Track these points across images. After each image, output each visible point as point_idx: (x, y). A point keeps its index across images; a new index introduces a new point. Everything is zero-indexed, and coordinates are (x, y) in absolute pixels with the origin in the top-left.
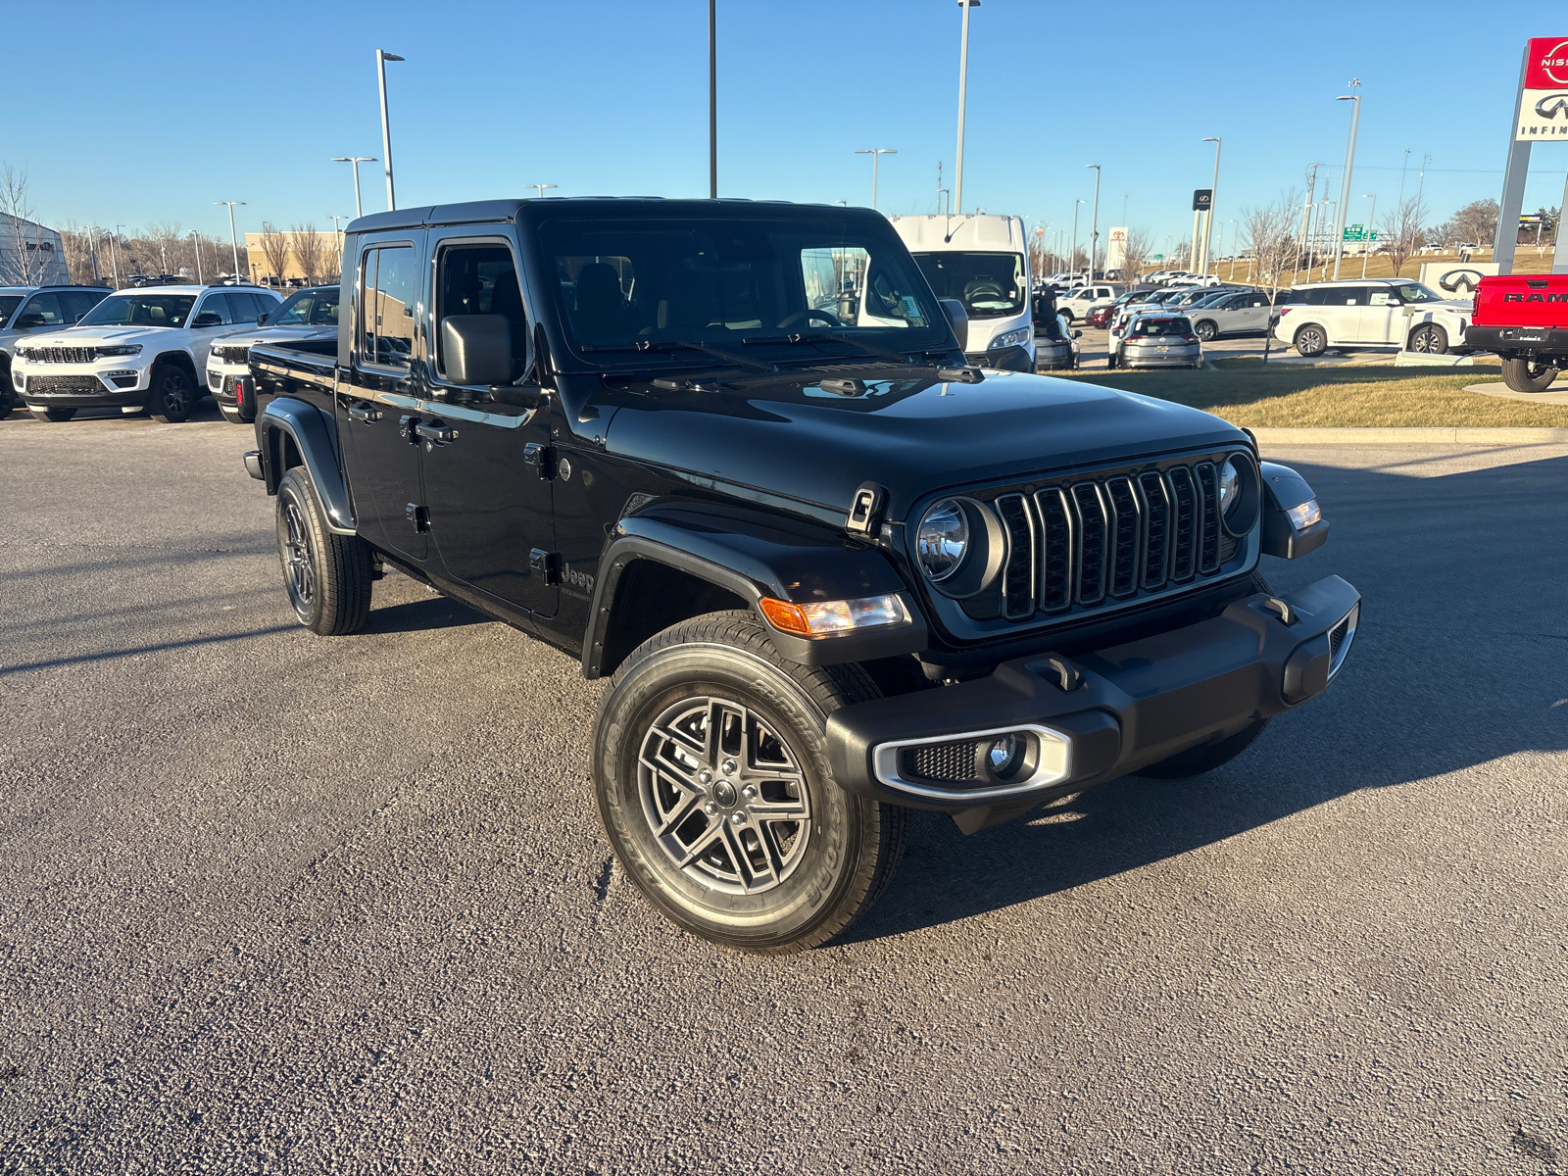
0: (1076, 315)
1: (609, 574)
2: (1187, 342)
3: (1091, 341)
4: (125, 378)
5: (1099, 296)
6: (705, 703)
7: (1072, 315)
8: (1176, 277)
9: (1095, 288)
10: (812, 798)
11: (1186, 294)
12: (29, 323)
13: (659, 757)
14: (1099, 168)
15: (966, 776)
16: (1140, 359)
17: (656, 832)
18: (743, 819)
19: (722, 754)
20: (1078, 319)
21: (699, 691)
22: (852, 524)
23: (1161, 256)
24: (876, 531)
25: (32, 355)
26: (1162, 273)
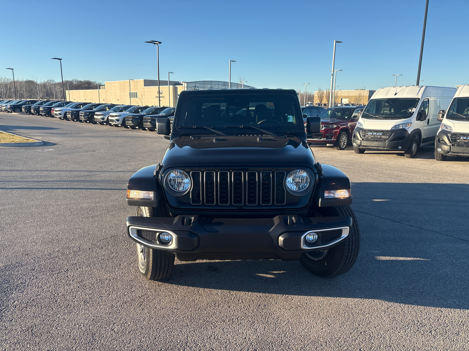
15: (154, 241)
24: (157, 175)
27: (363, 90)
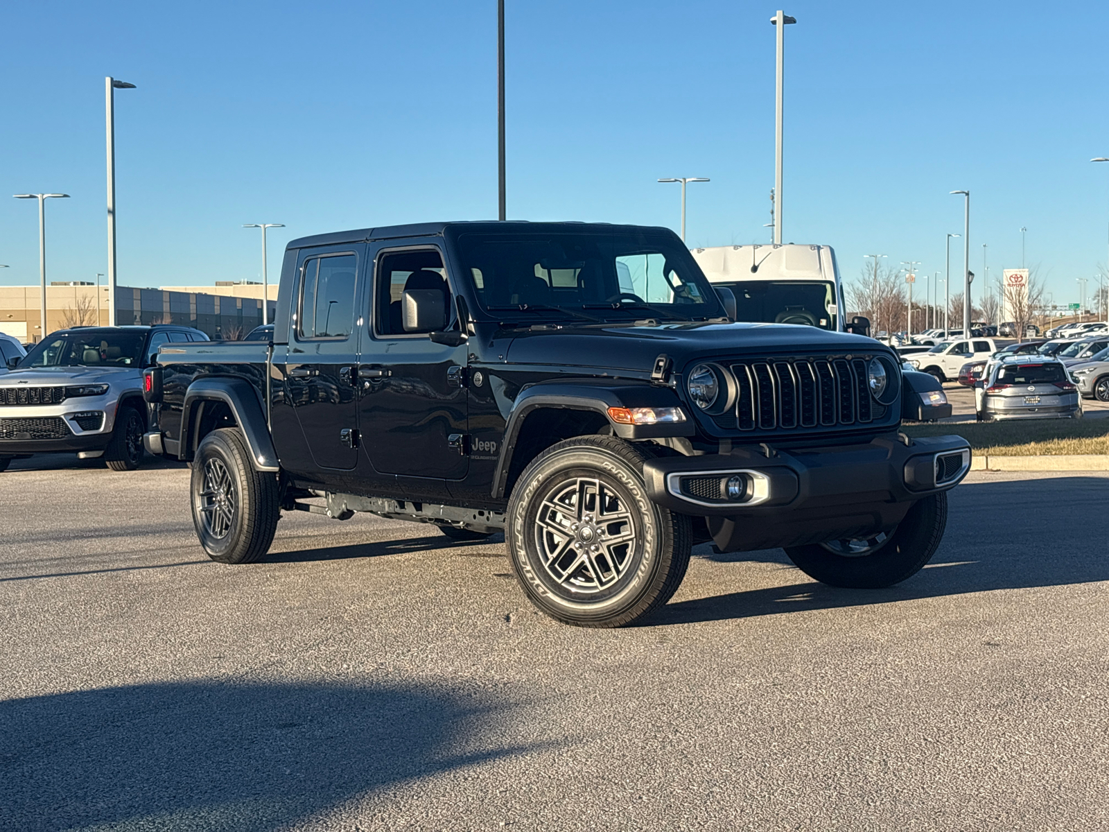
0: (948, 374)
1: (516, 422)
2: (1062, 391)
3: (965, 403)
5: (977, 350)
6: (575, 483)
7: (943, 375)
8: (1092, 330)
9: (971, 341)
10: (636, 525)
11: (1084, 345)
13: (547, 520)
14: (967, 194)
15: (716, 496)
16: (1006, 411)
17: (546, 566)
18: (597, 549)
19: (585, 512)
20: (950, 380)
21: (572, 475)
22: (655, 375)
23: (1077, 306)
24: (667, 379)
26: (1073, 326)
27: (82, 284)
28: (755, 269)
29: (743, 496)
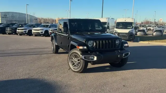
2: (161, 33)
4: (42, 32)
10: (80, 60)
12: (34, 27)
14: (155, 11)
15: (89, 59)
16: (155, 35)
17: (71, 64)
18: (77, 63)
19: (75, 58)
21: (74, 53)
24: (85, 42)
25: (34, 30)
28: (125, 21)
29: (93, 59)
